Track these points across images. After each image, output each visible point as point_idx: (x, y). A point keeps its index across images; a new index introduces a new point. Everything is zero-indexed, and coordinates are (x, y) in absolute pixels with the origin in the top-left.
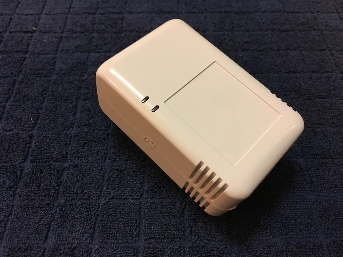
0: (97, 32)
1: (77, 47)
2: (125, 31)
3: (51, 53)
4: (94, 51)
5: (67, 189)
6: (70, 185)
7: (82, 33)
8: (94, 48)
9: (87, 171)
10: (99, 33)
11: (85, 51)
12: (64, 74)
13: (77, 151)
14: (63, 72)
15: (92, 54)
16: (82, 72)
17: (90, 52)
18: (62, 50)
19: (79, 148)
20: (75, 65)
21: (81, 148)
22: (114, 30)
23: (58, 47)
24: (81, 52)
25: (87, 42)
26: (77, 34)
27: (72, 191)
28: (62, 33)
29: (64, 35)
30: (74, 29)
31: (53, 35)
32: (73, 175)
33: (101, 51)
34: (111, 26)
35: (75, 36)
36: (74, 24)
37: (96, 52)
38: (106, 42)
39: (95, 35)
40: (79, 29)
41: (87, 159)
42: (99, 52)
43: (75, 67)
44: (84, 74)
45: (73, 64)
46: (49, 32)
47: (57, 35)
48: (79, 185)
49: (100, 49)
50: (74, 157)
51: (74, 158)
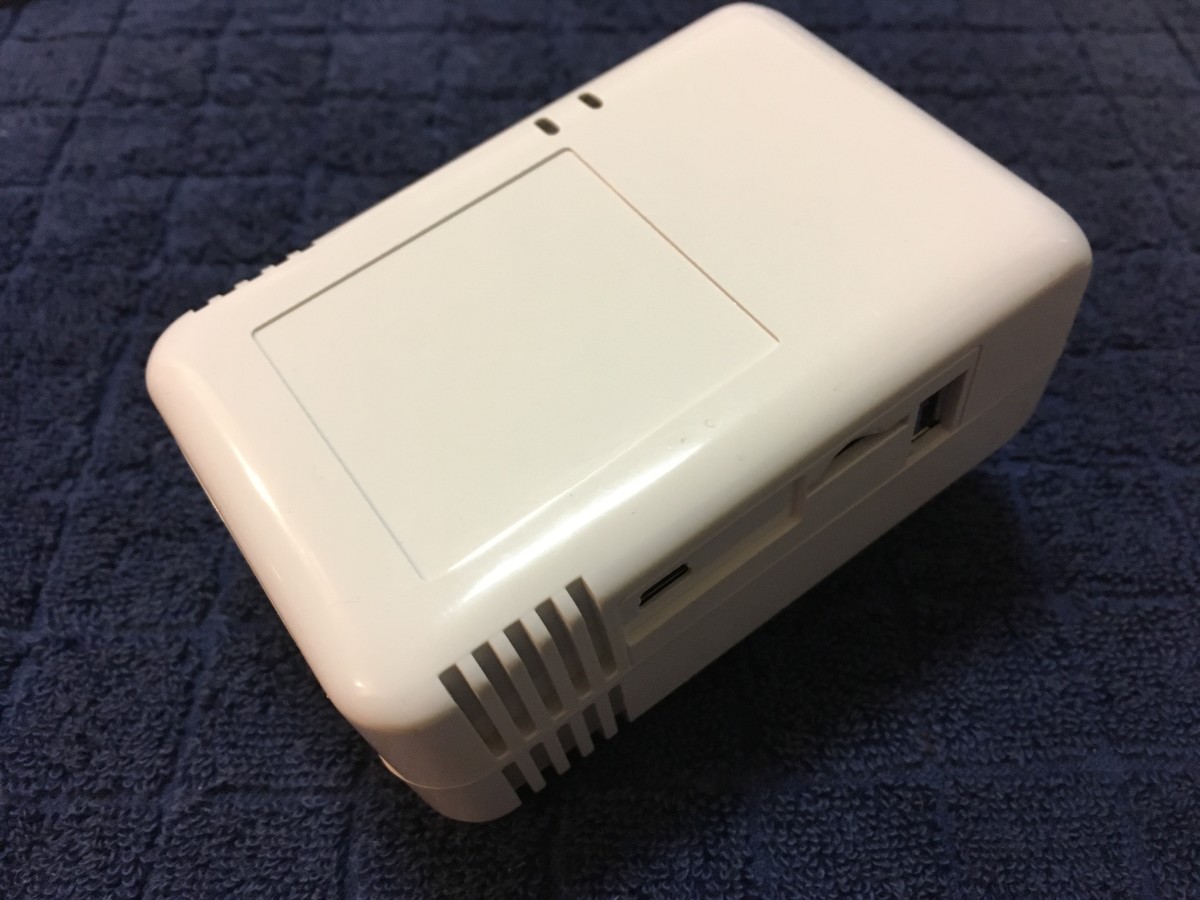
1: (130, 157)
2: (334, 94)
5: (23, 747)
6: (36, 729)
8: (199, 158)
9: (118, 667)
11: (162, 172)
12: (63, 259)
13: (82, 578)
16: (142, 252)
17: (182, 175)
18: (69, 170)
19: (92, 566)
21: (102, 566)
22: (290, 92)
23: (55, 155)
24: (147, 175)
27: (44, 758)
32: (56, 683)
33: (228, 168)
34: (277, 78)
36: (130, 70)
39: (211, 110)
41: (124, 612)
43: (112, 232)
45: (107, 220)
47: (54, 112)
48: (76, 730)
50: (69, 603)
51: (65, 608)
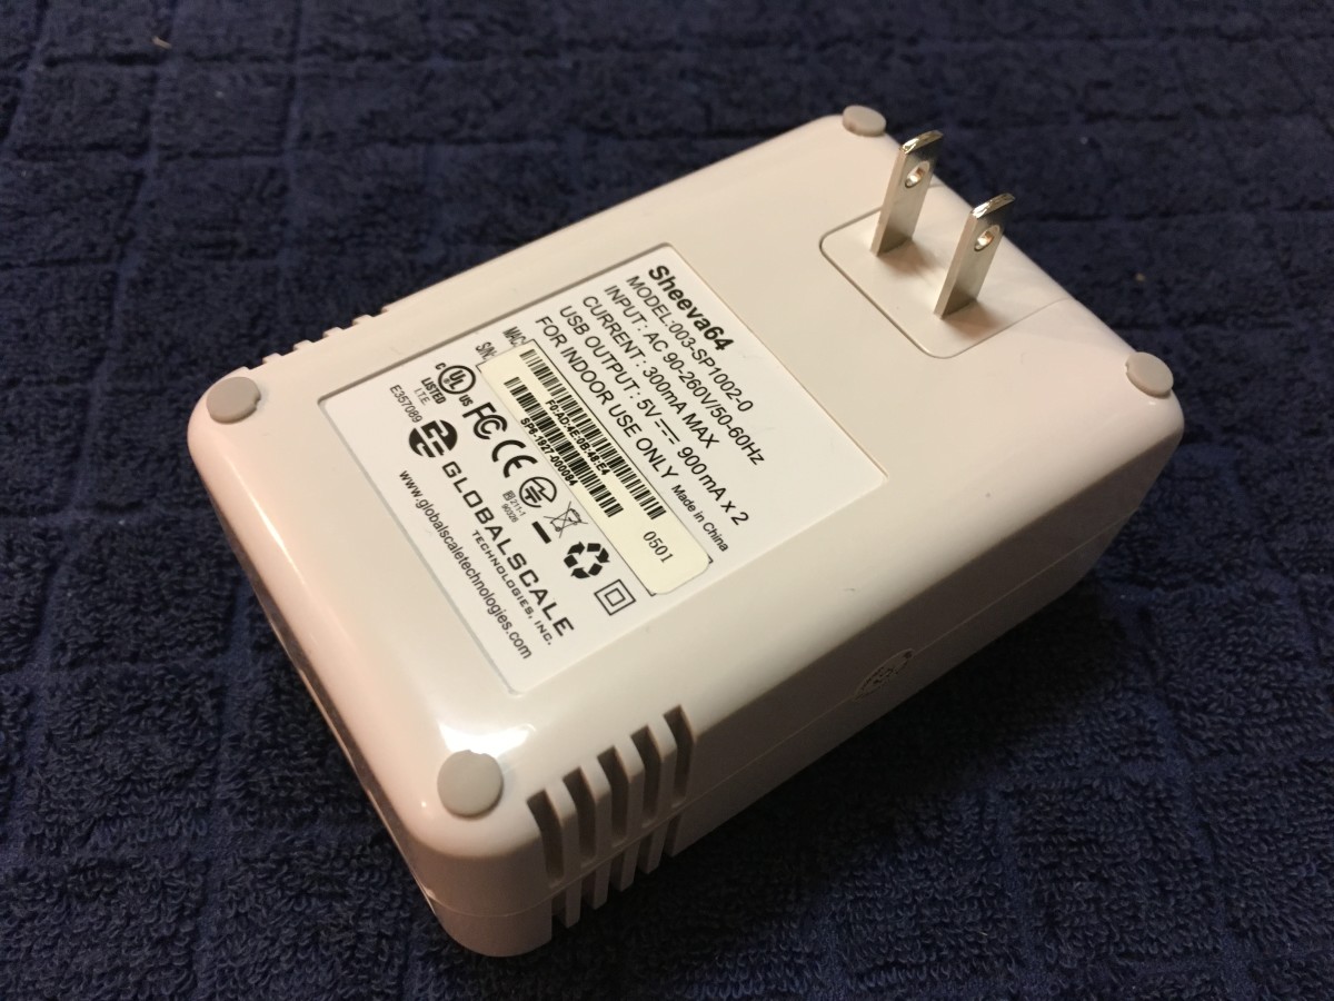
0: (446, 52)
3: (256, 147)
4: (447, 136)
7: (381, 56)
10: (457, 57)
14: (331, 233)
15: (444, 151)
20: (380, 202)
25: (414, 98)
26: (360, 61)
28: (290, 58)
29: (299, 68)
30: (344, 40)
31: (252, 68)
35: (350, 69)
37: (460, 142)
38: (497, 94)
40: (363, 42)
42: (474, 141)
44: (423, 238)
46: (230, 58)
49: (475, 126)
